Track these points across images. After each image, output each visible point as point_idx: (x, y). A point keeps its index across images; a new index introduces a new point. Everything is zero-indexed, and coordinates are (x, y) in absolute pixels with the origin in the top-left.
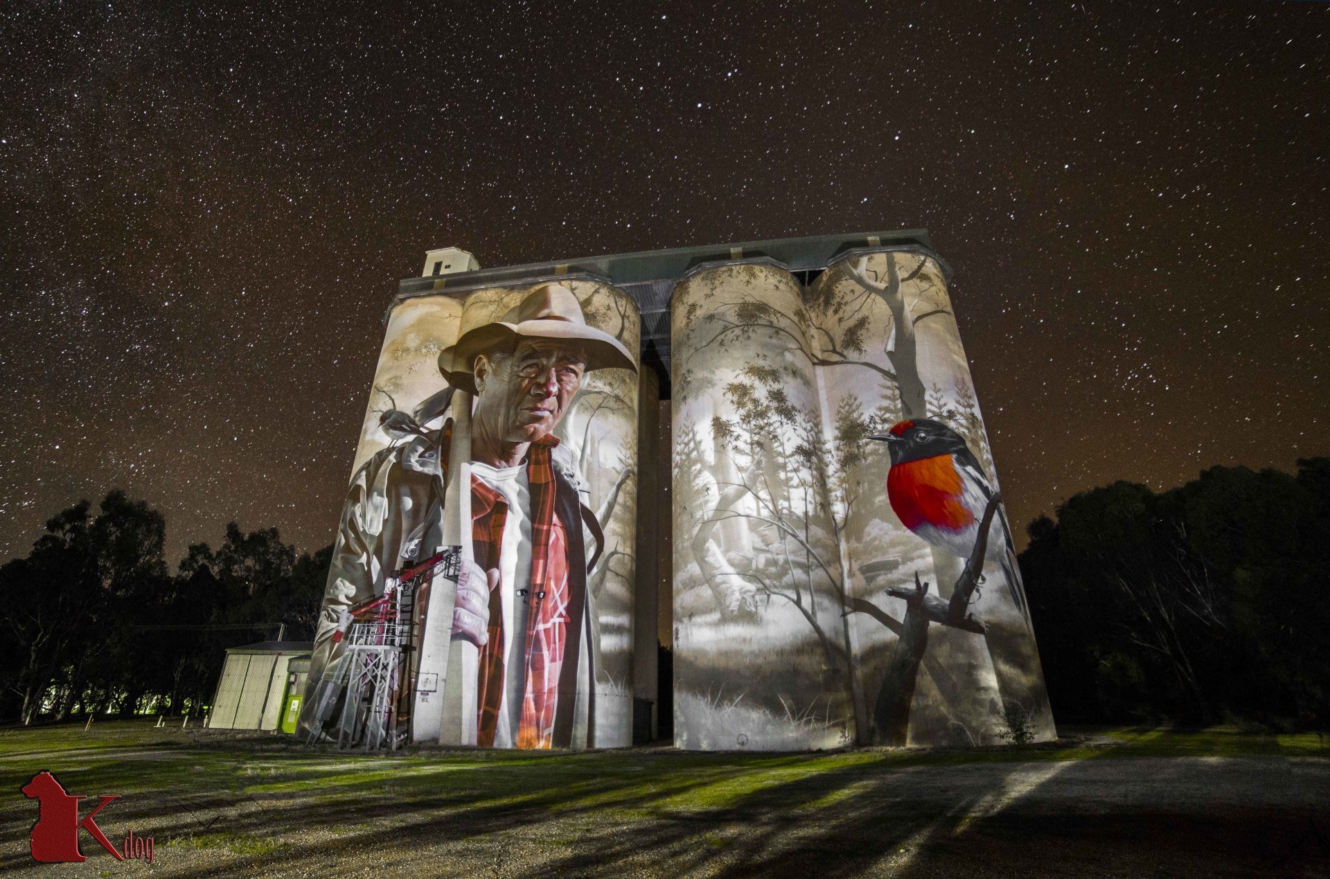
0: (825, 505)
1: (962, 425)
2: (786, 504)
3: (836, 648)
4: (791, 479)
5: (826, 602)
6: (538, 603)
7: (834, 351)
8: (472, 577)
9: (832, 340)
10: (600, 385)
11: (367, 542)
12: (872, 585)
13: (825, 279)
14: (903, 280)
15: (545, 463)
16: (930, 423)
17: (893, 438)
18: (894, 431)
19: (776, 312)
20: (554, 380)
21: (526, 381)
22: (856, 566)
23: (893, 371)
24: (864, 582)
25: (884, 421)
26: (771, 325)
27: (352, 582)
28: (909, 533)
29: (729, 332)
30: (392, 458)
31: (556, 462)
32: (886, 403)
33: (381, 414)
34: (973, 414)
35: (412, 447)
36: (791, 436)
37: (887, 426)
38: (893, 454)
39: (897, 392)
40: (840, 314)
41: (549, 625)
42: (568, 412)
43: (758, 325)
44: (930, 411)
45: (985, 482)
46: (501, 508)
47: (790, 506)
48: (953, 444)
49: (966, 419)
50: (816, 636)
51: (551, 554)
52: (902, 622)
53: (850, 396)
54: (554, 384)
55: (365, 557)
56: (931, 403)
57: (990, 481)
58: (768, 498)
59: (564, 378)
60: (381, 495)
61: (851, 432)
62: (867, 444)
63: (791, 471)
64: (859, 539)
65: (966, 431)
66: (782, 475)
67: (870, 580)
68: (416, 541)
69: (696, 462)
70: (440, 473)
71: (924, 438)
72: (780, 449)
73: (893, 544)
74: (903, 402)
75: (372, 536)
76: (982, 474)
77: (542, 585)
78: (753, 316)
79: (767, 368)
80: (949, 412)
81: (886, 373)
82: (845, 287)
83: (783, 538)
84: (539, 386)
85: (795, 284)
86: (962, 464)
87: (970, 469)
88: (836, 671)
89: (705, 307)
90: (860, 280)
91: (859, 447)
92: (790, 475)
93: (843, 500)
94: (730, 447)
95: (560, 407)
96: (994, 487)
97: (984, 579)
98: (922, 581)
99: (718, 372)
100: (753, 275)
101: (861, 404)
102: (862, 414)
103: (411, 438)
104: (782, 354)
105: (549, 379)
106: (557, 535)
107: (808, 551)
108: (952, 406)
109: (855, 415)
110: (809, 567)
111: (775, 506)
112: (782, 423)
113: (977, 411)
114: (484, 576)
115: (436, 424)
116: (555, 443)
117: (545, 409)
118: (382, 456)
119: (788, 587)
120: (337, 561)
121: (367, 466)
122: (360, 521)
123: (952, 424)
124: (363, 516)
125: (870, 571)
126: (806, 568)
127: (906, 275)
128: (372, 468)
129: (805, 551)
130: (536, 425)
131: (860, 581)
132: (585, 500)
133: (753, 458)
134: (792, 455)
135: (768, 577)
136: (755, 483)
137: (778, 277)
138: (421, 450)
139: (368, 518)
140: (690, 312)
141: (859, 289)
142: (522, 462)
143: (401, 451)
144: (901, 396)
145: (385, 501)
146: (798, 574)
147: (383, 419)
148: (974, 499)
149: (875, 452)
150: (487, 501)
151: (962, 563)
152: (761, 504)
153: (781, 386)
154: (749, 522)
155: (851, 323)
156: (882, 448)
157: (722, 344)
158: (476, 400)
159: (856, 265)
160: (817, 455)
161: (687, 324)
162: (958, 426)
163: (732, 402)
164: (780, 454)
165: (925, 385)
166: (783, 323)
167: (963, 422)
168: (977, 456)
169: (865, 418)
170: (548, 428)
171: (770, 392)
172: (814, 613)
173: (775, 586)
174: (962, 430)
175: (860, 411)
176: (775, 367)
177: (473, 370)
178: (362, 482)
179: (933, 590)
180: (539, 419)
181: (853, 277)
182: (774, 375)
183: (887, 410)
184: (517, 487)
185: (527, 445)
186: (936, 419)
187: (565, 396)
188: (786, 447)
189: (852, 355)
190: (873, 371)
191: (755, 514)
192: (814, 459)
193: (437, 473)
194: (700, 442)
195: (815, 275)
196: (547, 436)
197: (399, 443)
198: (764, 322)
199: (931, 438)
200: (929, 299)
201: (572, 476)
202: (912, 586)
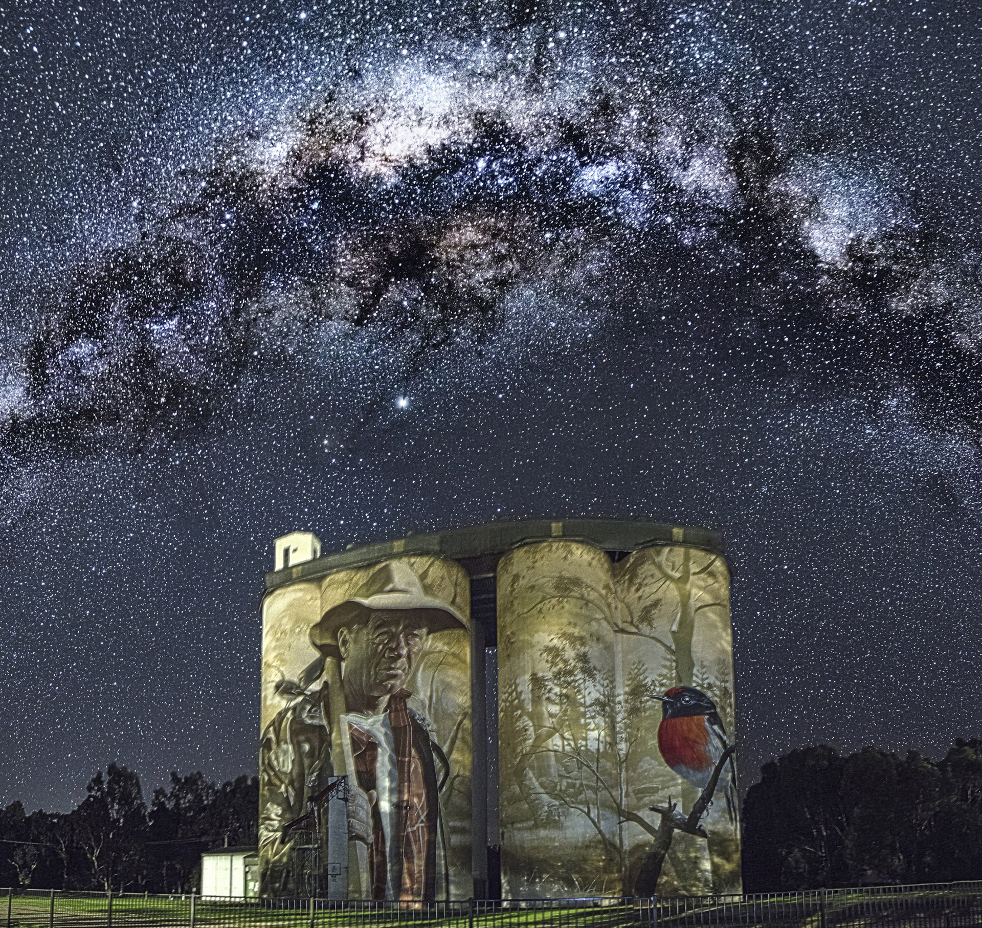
0: (613, 744)
1: (716, 695)
2: (584, 743)
3: (613, 845)
4: (590, 724)
5: (608, 814)
6: (407, 814)
7: (632, 623)
8: (358, 798)
9: (631, 613)
10: (440, 645)
11: (283, 777)
12: (641, 804)
13: (632, 560)
14: (694, 574)
15: (401, 710)
16: (693, 691)
17: (666, 698)
18: (667, 694)
19: (587, 586)
20: (403, 644)
21: (381, 647)
22: (630, 789)
23: (673, 647)
24: (635, 801)
25: (662, 685)
26: (582, 598)
27: (279, 805)
28: (668, 768)
29: (546, 602)
30: (289, 714)
31: (410, 710)
32: (665, 671)
33: (274, 684)
34: (725, 688)
35: (301, 706)
36: (591, 692)
37: (663, 689)
38: (665, 711)
39: (674, 664)
40: (640, 593)
41: (415, 828)
42: (417, 670)
43: (571, 597)
44: (695, 682)
45: (725, 738)
46: (373, 746)
47: (586, 745)
48: (708, 708)
49: (720, 691)
50: (599, 837)
51: (413, 778)
52: (657, 828)
53: (640, 662)
54: (403, 648)
55: (283, 787)
56: (697, 676)
57: (729, 737)
58: (571, 737)
59: (412, 643)
60: (286, 742)
61: (637, 691)
62: (647, 701)
63: (589, 718)
64: (634, 771)
65: (718, 699)
66: (582, 721)
67: (640, 799)
68: (315, 774)
69: (517, 709)
70: (325, 722)
71: (688, 702)
72: (582, 701)
73: (657, 776)
74: (677, 672)
75: (285, 773)
76: (724, 732)
77: (408, 801)
78: (567, 589)
79: (576, 634)
80: (709, 684)
81: (668, 648)
82: (647, 569)
83: (580, 768)
84: (392, 650)
85: (606, 561)
86: (712, 724)
87: (716, 727)
88: (611, 860)
89: (528, 577)
90: (659, 567)
91: (641, 702)
92: (588, 721)
93: (626, 741)
94: (544, 697)
95: (410, 667)
96: (730, 742)
97: (712, 803)
98: (673, 802)
99: (536, 636)
100: (570, 552)
101: (646, 669)
102: (646, 677)
103: (300, 699)
104: (589, 623)
105: (398, 644)
106: (415, 765)
107: (598, 778)
108: (712, 680)
109: (642, 677)
110: (597, 789)
111: (576, 744)
112: (585, 681)
113: (730, 686)
114: (366, 797)
115: (315, 686)
116: (409, 695)
117: (398, 669)
118: (282, 715)
119: (581, 803)
120: (264, 791)
121: (273, 723)
122: (275, 763)
123: (709, 694)
124: (277, 759)
125: (640, 793)
126: (596, 790)
127: (697, 570)
128: (276, 724)
129: (595, 778)
130: (392, 682)
131: (633, 800)
132: (434, 738)
133: (561, 708)
134: (591, 706)
135: (568, 796)
136: (561, 727)
137: (592, 555)
138: (308, 707)
139: (281, 760)
140: (514, 582)
141: (658, 574)
142: (385, 711)
143: (294, 709)
144: (676, 668)
145: (290, 747)
146: (590, 794)
147: (277, 687)
148: (714, 747)
149: (651, 708)
150: (362, 741)
151: (700, 792)
152: (566, 743)
153: (587, 649)
154: (556, 756)
155: (648, 603)
156: (658, 705)
157: (540, 611)
158: (343, 665)
159: (659, 553)
160: (610, 706)
161: (511, 592)
162: (713, 695)
163: (547, 661)
164: (581, 705)
165: (695, 662)
166: (593, 596)
167: (718, 693)
168: (723, 719)
169: (649, 681)
170: (402, 684)
171: (577, 654)
172: (599, 821)
173: (573, 803)
174: (716, 699)
175: (646, 674)
176: (583, 634)
177: (336, 640)
178: (272, 735)
179: (679, 809)
180: (395, 676)
181: (654, 563)
182: (582, 640)
183: (665, 677)
184: (383, 730)
185: (388, 697)
186: (698, 688)
187: (413, 656)
188: (587, 699)
189: (645, 628)
190: (659, 645)
191: (560, 749)
192: (607, 708)
193: (321, 723)
194: (521, 692)
195: (624, 555)
196: (402, 690)
197: (293, 703)
198: (577, 595)
199: (692, 702)
200: (712, 592)
201: (424, 720)
202: (666, 805)
